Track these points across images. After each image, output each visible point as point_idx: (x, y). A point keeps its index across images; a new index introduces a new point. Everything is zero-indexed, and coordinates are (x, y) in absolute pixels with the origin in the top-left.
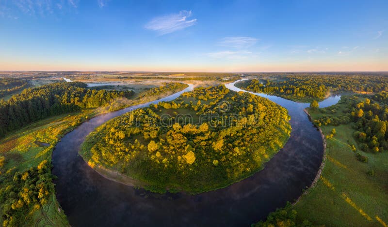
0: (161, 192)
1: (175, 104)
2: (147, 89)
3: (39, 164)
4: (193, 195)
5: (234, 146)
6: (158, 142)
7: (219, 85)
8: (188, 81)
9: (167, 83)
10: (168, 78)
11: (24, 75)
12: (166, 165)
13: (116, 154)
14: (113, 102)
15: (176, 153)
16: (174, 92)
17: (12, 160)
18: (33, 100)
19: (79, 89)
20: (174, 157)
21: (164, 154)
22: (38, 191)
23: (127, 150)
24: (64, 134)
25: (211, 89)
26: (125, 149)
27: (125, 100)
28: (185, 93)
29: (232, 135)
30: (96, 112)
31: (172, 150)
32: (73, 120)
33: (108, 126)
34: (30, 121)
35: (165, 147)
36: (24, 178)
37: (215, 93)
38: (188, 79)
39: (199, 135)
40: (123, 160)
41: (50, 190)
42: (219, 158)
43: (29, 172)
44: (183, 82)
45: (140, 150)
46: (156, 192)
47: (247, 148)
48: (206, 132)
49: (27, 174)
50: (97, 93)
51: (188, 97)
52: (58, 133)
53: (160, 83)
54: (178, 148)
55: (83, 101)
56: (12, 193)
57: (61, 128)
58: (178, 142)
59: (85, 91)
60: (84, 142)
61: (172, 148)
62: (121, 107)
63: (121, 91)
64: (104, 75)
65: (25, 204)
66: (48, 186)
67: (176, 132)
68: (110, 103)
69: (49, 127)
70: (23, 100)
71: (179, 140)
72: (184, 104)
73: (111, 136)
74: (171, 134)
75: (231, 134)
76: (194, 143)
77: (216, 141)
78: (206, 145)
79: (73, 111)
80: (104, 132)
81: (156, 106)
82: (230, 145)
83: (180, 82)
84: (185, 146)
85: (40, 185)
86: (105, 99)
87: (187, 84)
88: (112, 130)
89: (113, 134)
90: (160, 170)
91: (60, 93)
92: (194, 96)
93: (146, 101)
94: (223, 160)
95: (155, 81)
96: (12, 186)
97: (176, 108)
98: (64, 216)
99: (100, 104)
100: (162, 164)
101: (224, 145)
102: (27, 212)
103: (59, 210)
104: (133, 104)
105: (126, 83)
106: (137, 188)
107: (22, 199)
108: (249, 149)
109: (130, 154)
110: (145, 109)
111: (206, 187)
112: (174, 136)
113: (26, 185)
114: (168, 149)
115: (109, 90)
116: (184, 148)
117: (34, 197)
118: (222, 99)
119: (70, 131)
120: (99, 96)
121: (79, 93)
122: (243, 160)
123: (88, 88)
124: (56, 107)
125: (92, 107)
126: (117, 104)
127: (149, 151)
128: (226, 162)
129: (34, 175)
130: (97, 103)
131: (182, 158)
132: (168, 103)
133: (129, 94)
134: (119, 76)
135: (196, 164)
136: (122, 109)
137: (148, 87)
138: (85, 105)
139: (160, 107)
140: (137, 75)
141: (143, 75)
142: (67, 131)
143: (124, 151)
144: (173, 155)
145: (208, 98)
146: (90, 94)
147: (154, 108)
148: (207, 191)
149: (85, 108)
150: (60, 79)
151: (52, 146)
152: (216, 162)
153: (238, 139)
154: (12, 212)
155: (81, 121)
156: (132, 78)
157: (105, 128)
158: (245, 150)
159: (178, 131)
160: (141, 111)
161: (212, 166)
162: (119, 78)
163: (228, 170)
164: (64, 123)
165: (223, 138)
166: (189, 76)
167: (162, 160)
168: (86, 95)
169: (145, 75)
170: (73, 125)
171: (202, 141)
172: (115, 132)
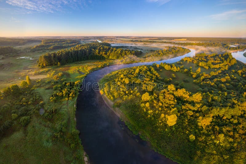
0: (134, 132)
1: (175, 67)
2: (152, 51)
3: (76, 81)
4: (154, 151)
5: (221, 132)
6: (151, 95)
7: (224, 53)
8: (190, 46)
9: (170, 47)
10: (170, 43)
11: (77, 38)
12: (149, 116)
13: (119, 92)
14: (126, 58)
15: (161, 111)
16: (175, 56)
17: (65, 75)
18: (81, 51)
19: (106, 47)
20: (158, 113)
21: (152, 107)
22: (70, 93)
23: (127, 92)
24: (93, 70)
25: (214, 57)
26: (126, 91)
27: (135, 57)
28: (186, 58)
29: (225, 118)
30: (114, 62)
31: (160, 107)
32: (100, 64)
33: (120, 73)
34: (78, 60)
35: (155, 102)
36: (67, 84)
37: (219, 61)
38: (190, 44)
39: (190, 103)
40: (121, 98)
41: (76, 95)
42: (198, 135)
43: (70, 83)
44: (186, 47)
45: (136, 96)
46: (131, 129)
47: (234, 142)
48: (198, 103)
49: (69, 84)
50: (116, 50)
51: (188, 62)
52: (90, 69)
53: (164, 46)
54: (165, 107)
55: (107, 54)
56: (60, 88)
57: (92, 67)
58: (168, 102)
59: (109, 49)
60: (103, 78)
61: (161, 104)
62: (131, 62)
63: (133, 51)
64: (122, 39)
65: (62, 95)
66: (76, 93)
67: (169, 92)
68: (124, 58)
69: (86, 65)
70: (76, 50)
71: (170, 100)
72: (183, 68)
73: (120, 79)
74: (165, 92)
75: (224, 115)
76: (181, 108)
77: (204, 116)
78: (192, 116)
79: (100, 59)
80: (116, 76)
81: (158, 66)
82: (217, 128)
83: (182, 46)
84: (172, 107)
85: (73, 91)
86: (121, 55)
87: (188, 50)
88: (122, 76)
89: (122, 79)
90: (143, 117)
91: (95, 48)
92: (195, 62)
93: (150, 61)
94: (200, 139)
95: (160, 45)
96: (61, 86)
97: (175, 71)
98: (75, 110)
99: (118, 58)
100: (146, 114)
101: (211, 125)
102: (62, 99)
103: (75, 106)
104: (140, 61)
105: (137, 45)
106: (121, 120)
107: (63, 93)
108: (236, 145)
109: (128, 96)
110: (148, 66)
111: (168, 153)
112: (166, 95)
113: (67, 88)
114: (157, 104)
115: (125, 49)
116: (171, 109)
117: (68, 95)
118: (225, 70)
119: (97, 70)
120: (117, 52)
121: (106, 49)
122: (221, 153)
123: (111, 47)
124: (92, 56)
125: (112, 58)
126: (129, 59)
127: (142, 100)
128: (202, 144)
129: (72, 85)
130: (116, 56)
131: (165, 117)
132: (169, 65)
133: (138, 53)
134: (132, 40)
135: (174, 128)
136: (132, 63)
137: (153, 49)
138: (108, 57)
139: (161, 67)
140: (145, 39)
141: (150, 40)
142: (95, 69)
143: (125, 92)
144: (158, 110)
145: (209, 67)
146: (112, 50)
147: (156, 67)
148: (167, 157)
149: (108, 59)
150: (95, 41)
151: (85, 75)
152: (192, 137)
153: (230, 126)
154: (56, 95)
155: (104, 65)
156: (141, 41)
157: (118, 73)
158: (231, 142)
159: (171, 92)
160: (145, 67)
161: (187, 139)
162: (132, 41)
163: (199, 152)
164: (95, 65)
165: (213, 117)
166: (191, 41)
167: (148, 110)
168: (110, 51)
169: (152, 40)
170: (99, 67)
171: (190, 110)
172: (123, 78)
